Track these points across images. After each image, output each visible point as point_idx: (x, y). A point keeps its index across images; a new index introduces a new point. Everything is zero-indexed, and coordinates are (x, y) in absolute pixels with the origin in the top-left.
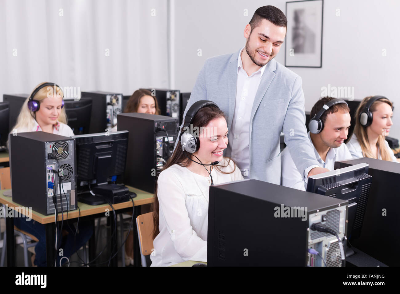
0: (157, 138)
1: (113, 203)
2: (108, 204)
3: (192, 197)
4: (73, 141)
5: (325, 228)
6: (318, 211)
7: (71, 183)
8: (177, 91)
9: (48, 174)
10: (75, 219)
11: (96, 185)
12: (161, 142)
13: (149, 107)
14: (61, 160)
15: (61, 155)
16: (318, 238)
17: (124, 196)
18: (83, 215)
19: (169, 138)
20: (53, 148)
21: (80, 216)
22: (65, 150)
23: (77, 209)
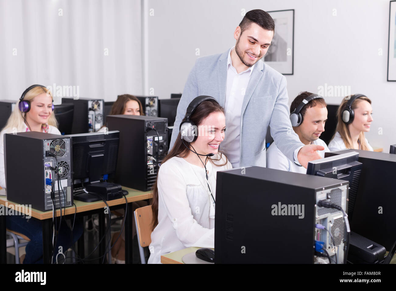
0: (147, 137)
1: (107, 200)
2: (102, 201)
3: (192, 187)
4: (69, 139)
5: (331, 204)
6: (324, 188)
7: (68, 180)
8: (155, 97)
9: (45, 171)
10: (72, 215)
11: (89, 183)
12: (151, 141)
13: (135, 111)
14: (58, 157)
15: (58, 153)
16: (324, 214)
17: (118, 193)
18: (79, 211)
19: (159, 137)
20: (50, 146)
21: (76, 212)
22: (62, 148)
23: (73, 206)
